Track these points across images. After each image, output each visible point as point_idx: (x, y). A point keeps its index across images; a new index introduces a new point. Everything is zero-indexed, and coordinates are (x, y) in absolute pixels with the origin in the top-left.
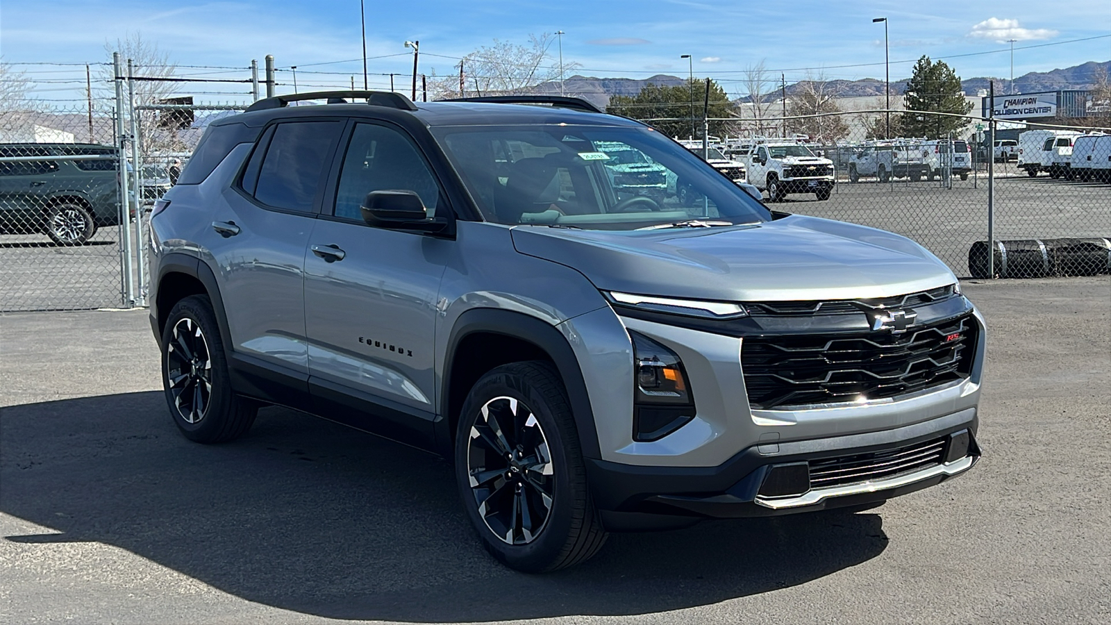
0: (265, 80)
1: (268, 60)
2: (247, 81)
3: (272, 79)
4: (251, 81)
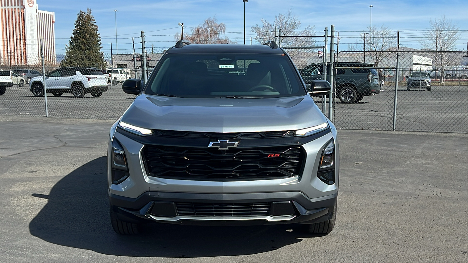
0: (330, 35)
1: (332, 27)
2: (323, 36)
3: (333, 35)
4: (324, 36)
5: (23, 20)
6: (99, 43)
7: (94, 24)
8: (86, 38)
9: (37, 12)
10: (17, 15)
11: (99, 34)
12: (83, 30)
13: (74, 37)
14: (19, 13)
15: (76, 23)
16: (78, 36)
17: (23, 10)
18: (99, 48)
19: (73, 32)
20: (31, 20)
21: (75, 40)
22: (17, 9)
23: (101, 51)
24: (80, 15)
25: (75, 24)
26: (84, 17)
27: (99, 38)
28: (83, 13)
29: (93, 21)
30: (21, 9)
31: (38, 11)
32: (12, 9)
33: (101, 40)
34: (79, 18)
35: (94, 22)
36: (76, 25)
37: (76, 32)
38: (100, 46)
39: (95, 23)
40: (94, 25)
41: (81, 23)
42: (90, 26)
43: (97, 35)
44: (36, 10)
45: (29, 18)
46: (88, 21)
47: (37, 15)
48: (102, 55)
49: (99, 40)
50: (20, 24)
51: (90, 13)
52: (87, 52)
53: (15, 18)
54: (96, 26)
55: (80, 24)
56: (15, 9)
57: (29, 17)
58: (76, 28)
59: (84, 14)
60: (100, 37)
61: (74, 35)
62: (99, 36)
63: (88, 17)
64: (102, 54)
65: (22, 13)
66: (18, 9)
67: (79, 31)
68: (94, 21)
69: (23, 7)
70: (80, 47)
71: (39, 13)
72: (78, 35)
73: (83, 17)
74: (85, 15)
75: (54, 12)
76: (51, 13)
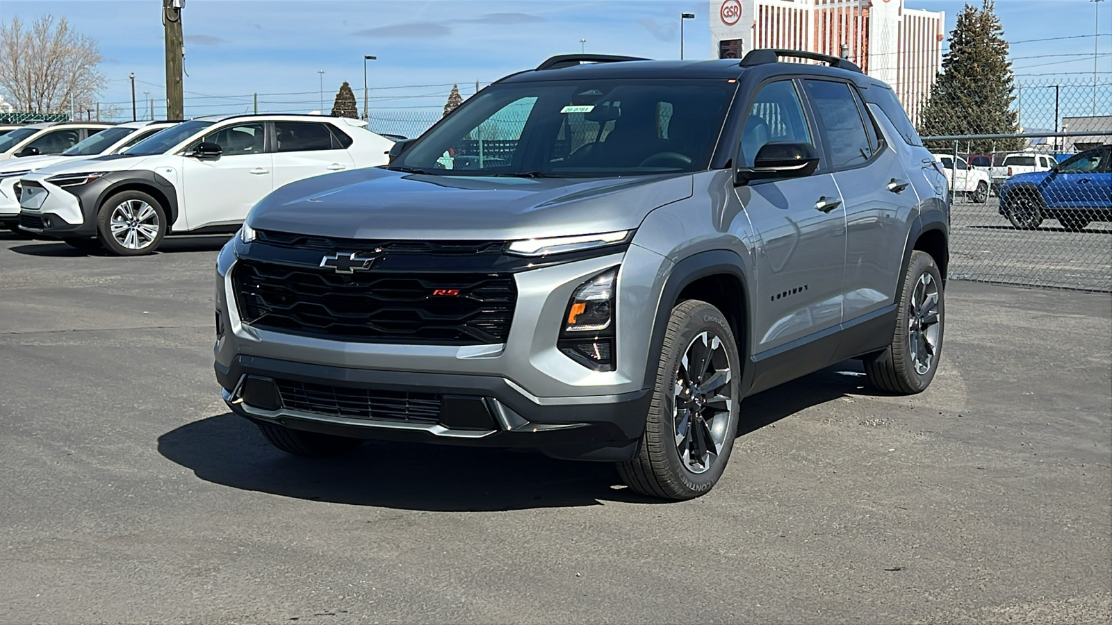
5: (864, 36)
6: (1009, 86)
7: (999, 37)
8: (975, 73)
9: (900, 15)
10: (851, 23)
11: (1009, 64)
12: (969, 53)
13: (944, 73)
14: (857, 17)
15: (952, 37)
16: (953, 71)
17: (868, 9)
18: (1007, 98)
19: (944, 60)
20: (886, 33)
21: (944, 80)
22: (852, 9)
23: (1012, 107)
24: (965, 15)
25: (950, 40)
26: (973, 21)
27: (1009, 74)
28: (971, 10)
29: (996, 29)
30: (863, 8)
31: (904, 11)
32: (840, 9)
33: (1015, 78)
34: (960, 22)
35: (998, 32)
36: (953, 41)
37: (951, 59)
38: (1011, 96)
39: (1001, 34)
40: (999, 41)
41: (964, 36)
42: (987, 43)
43: (1004, 67)
44: (900, 8)
45: (880, 31)
46: (982, 30)
47: (899, 22)
48: (1012, 118)
49: (1009, 80)
50: (856, 46)
51: (990, 8)
52: (973, 111)
53: (846, 32)
54: (1003, 42)
55: (962, 38)
56: (848, 8)
57: (881, 28)
58: (951, 48)
59: (973, 11)
60: (1011, 72)
61: (944, 69)
62: (1008, 68)
63: (985, 20)
64: (1014, 116)
65: (863, 18)
66: (856, 8)
67: (958, 58)
68: (1000, 29)
69: (868, 4)
70: (959, 98)
71: (905, 16)
72: (954, 68)
73: (970, 21)
74: (978, 15)
75: (943, 13)
76: (936, 15)
